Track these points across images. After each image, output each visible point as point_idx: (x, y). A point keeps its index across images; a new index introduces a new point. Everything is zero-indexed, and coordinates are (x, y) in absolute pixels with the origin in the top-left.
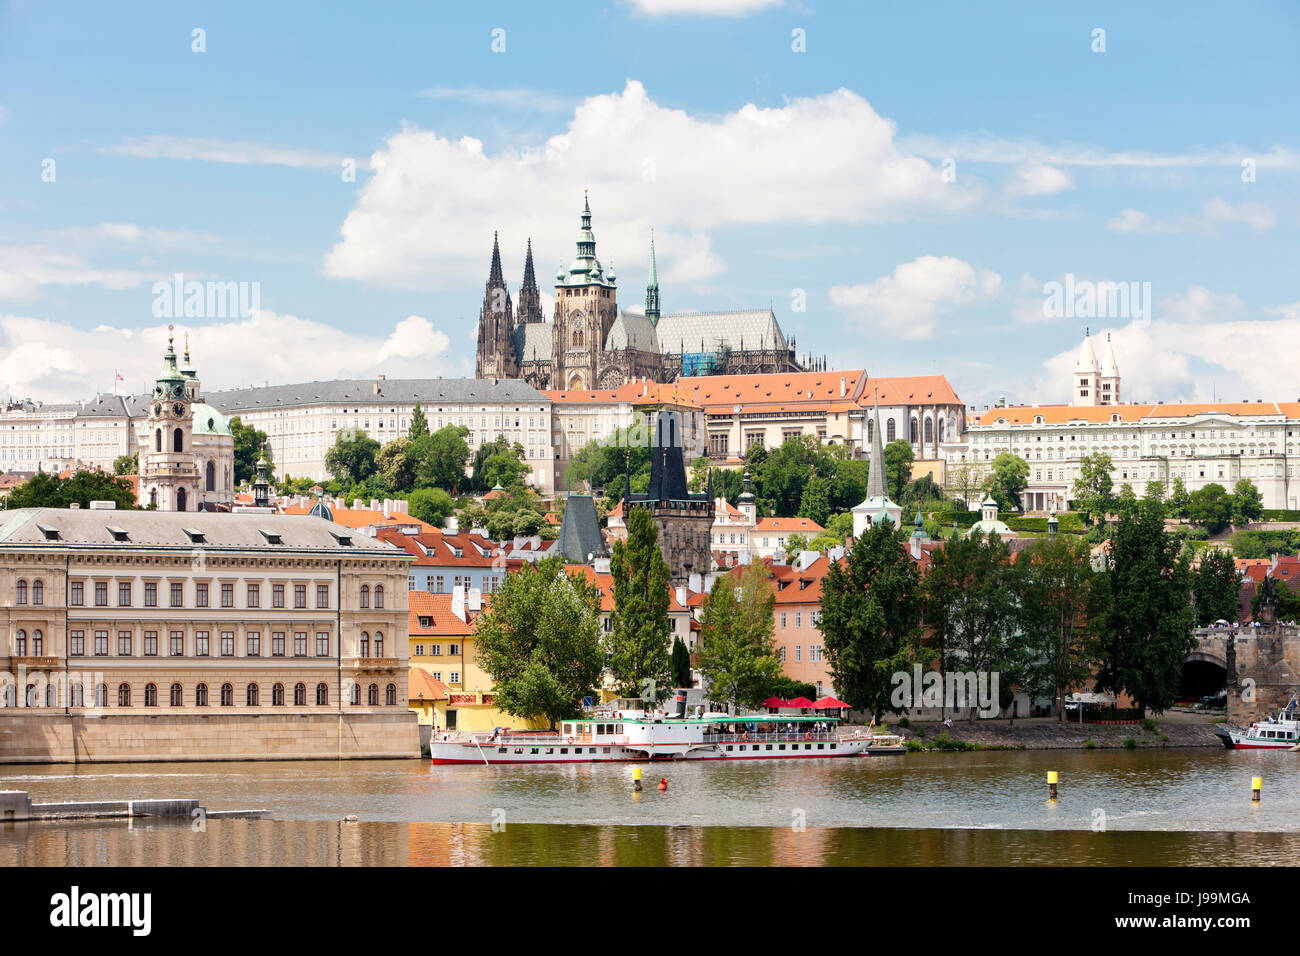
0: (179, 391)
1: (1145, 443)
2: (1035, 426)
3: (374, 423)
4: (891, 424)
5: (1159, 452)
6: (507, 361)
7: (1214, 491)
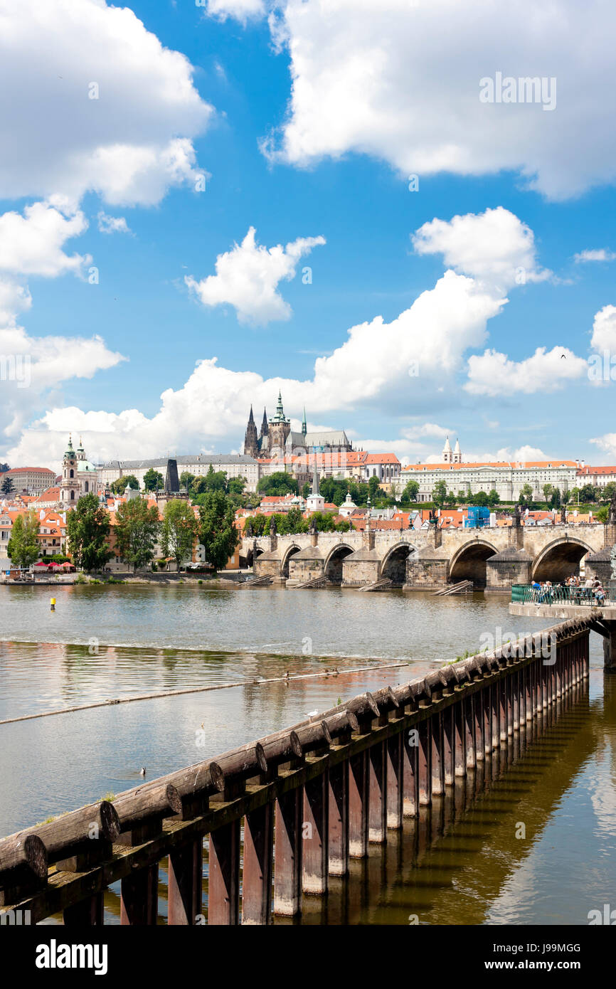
0: (72, 456)
1: (462, 477)
2: (423, 471)
3: (197, 470)
4: (375, 471)
5: (467, 480)
6: (254, 449)
7: (482, 494)
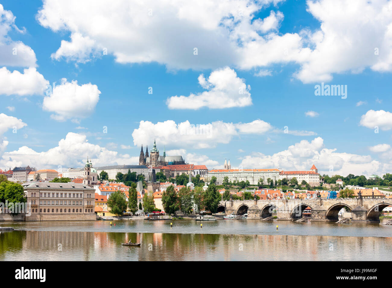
0: (89, 166)
1: (234, 175)
2: (218, 172)
3: (123, 171)
4: (197, 172)
5: (236, 176)
6: (143, 163)
7: (243, 182)
